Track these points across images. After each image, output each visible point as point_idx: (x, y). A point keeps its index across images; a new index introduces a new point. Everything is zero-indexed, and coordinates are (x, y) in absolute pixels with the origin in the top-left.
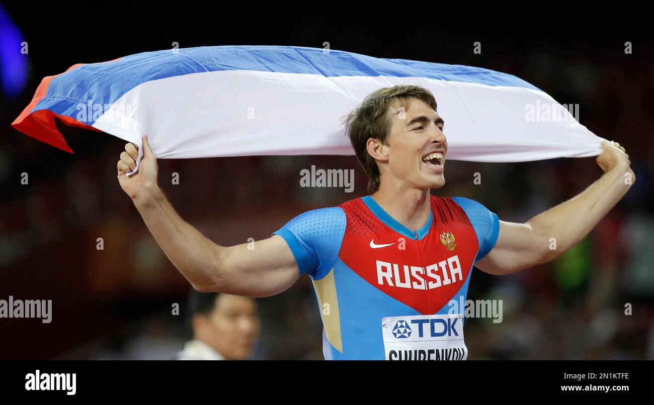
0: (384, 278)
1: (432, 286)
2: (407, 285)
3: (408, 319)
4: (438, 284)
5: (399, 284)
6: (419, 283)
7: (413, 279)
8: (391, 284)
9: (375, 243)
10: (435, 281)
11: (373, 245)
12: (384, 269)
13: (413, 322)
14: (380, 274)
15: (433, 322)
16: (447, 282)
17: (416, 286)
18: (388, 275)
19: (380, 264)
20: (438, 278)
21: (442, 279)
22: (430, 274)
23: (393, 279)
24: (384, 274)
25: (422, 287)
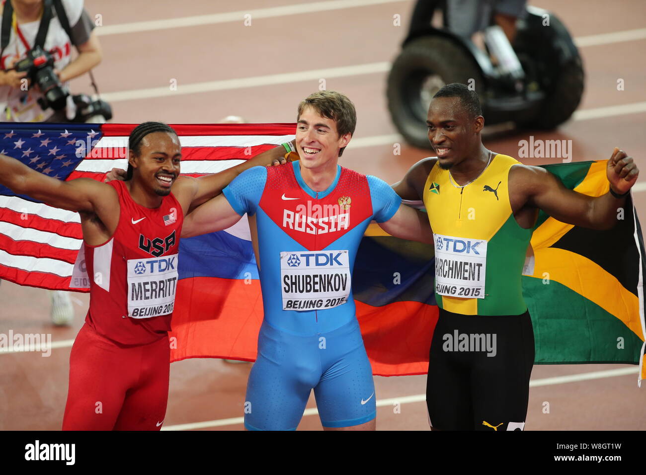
0: (287, 223)
1: (320, 232)
2: (302, 230)
3: (298, 254)
4: (326, 231)
5: (297, 228)
6: (312, 229)
7: (307, 226)
8: (291, 227)
9: (286, 196)
10: (323, 229)
11: (284, 198)
12: (289, 216)
13: (302, 255)
14: (285, 219)
15: (317, 256)
16: (333, 230)
17: (308, 231)
18: (291, 221)
19: (286, 212)
20: (326, 227)
21: (330, 228)
22: (321, 224)
23: (293, 224)
24: (288, 220)
25: (313, 232)
